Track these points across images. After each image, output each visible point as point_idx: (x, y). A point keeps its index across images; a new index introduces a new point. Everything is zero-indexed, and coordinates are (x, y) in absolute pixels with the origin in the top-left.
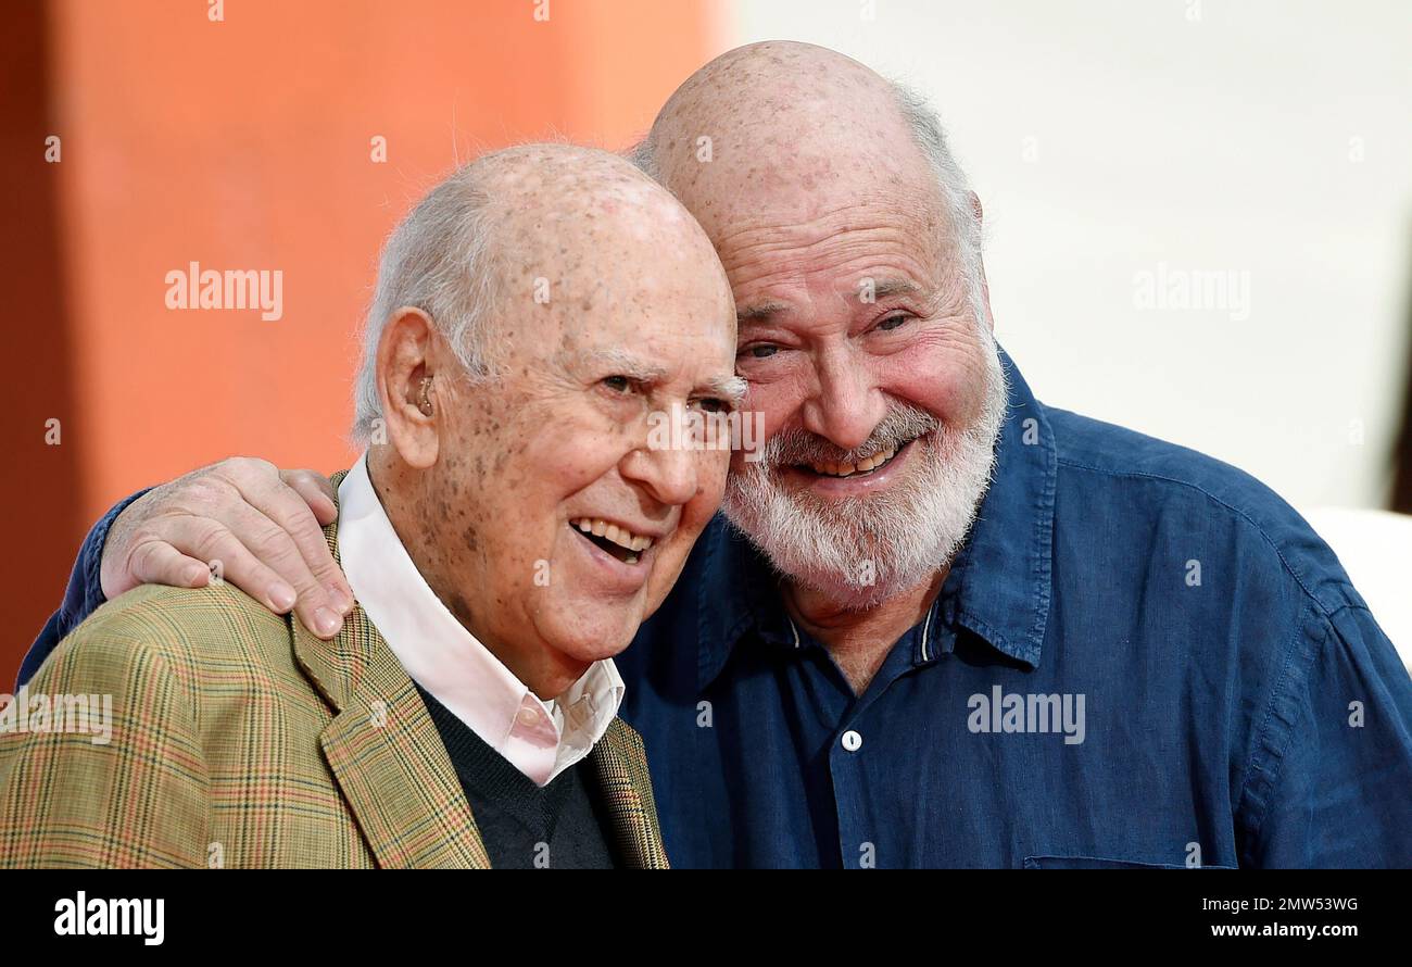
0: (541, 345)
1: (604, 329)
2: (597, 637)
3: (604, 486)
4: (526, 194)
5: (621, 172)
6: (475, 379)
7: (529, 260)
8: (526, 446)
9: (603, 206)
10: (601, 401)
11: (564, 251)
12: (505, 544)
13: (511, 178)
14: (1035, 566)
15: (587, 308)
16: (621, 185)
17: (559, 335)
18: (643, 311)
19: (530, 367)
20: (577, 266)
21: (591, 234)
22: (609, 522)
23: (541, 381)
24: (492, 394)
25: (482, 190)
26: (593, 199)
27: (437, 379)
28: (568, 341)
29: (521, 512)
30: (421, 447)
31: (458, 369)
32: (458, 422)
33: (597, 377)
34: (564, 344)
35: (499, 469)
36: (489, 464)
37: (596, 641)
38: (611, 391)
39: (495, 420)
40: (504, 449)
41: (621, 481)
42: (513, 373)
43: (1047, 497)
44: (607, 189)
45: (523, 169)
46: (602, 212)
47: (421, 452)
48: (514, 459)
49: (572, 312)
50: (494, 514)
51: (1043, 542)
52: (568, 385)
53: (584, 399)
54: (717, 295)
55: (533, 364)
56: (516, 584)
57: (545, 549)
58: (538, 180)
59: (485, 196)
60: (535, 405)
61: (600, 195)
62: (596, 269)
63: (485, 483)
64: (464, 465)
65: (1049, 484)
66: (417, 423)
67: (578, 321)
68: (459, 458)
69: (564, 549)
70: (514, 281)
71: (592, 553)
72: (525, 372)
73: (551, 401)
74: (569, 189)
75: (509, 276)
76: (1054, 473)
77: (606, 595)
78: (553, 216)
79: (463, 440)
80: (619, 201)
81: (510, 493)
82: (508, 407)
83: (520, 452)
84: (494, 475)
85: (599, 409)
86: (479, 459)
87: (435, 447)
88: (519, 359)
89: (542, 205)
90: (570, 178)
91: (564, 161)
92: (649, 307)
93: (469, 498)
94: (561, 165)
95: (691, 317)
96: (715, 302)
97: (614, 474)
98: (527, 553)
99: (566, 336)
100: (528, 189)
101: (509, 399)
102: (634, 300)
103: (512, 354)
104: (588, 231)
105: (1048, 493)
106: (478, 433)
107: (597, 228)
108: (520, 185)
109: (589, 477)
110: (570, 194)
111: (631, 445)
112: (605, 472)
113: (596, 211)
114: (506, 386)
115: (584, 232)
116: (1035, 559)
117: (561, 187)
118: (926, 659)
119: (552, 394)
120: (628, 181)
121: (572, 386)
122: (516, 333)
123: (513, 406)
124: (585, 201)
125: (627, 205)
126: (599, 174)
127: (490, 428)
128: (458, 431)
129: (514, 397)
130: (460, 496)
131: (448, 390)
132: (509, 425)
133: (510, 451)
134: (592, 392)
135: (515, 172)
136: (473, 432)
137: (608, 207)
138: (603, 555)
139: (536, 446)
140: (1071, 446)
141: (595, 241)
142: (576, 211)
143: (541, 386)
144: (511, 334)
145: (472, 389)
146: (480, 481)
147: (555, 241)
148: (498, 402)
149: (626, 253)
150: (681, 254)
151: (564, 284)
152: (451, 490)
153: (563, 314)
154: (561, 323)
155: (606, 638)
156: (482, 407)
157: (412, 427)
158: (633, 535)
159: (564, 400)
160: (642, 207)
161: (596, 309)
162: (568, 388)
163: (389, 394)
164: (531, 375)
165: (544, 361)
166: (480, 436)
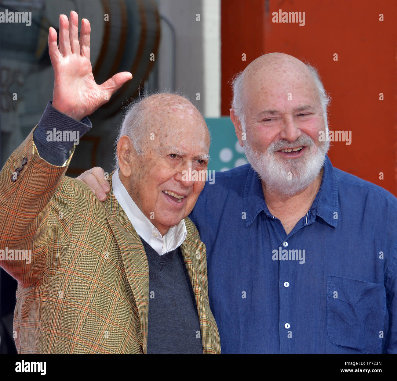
0: (155, 145)
1: (171, 142)
2: (169, 220)
3: (170, 182)
4: (155, 107)
5: (180, 101)
6: (139, 154)
7: (153, 124)
8: (149, 172)
9: (173, 110)
10: (169, 160)
11: (161, 121)
12: (145, 197)
13: (152, 102)
14: (334, 204)
15: (166, 136)
16: (179, 105)
17: (159, 143)
18: (181, 137)
19: (151, 151)
20: (164, 125)
21: (168, 117)
22: (172, 191)
23: (154, 155)
24: (142, 158)
25: (145, 106)
26: (170, 108)
27: (131, 154)
28: (161, 145)
29: (148, 188)
30: (127, 171)
31: (135, 151)
32: (135, 165)
33: (168, 154)
34: (160, 145)
35: (143, 177)
36: (141, 176)
37: (169, 221)
38: (171, 158)
39: (143, 165)
40: (145, 172)
41: (175, 181)
42: (147, 153)
43: (336, 188)
44: (175, 105)
45: (156, 100)
46: (172, 111)
47: (127, 173)
48: (146, 175)
49: (163, 137)
50: (142, 189)
51: (336, 198)
52: (160, 156)
53: (164, 160)
54: (202, 133)
55: (152, 150)
56: (148, 207)
57: (155, 198)
58: (158, 103)
59: (145, 107)
60: (152, 161)
61: (172, 107)
62: (169, 127)
63: (140, 181)
64: (136, 176)
65: (336, 185)
66: (126, 165)
67: (164, 139)
68: (135, 174)
69: (161, 198)
70: (149, 129)
71: (168, 199)
72: (150, 152)
73: (156, 160)
74: (165, 105)
75: (148, 127)
76: (337, 182)
77: (171, 210)
78: (160, 112)
79: (136, 170)
80: (177, 108)
81: (145, 184)
82: (146, 161)
83: (148, 173)
84: (142, 179)
85: (168, 163)
86: (139, 175)
87: (130, 171)
88: (149, 149)
89: (158, 109)
90: (166, 102)
91: (166, 98)
92: (183, 136)
93: (137, 185)
94: (165, 99)
95: (194, 139)
96: (201, 135)
97: (173, 179)
98: (150, 199)
99: (161, 143)
100: (155, 105)
101: (146, 159)
102: (179, 134)
103: (148, 148)
104: (168, 116)
105: (336, 187)
106: (139, 168)
107: (170, 115)
108: (154, 104)
109: (165, 180)
110: (165, 107)
111: (177, 171)
112: (170, 179)
113: (171, 111)
114: (146, 156)
115: (167, 116)
116: (334, 202)
117: (163, 105)
118: (307, 224)
119: (156, 158)
120: (181, 103)
121: (162, 156)
122: (149, 142)
123: (147, 161)
124: (168, 108)
125: (179, 109)
126: (174, 101)
127: (142, 167)
128: (135, 167)
129: (147, 159)
130: (135, 184)
131: (133, 157)
132: (146, 166)
133: (146, 173)
134: (166, 158)
135: (153, 101)
136: (138, 168)
137: (174, 110)
138: (170, 200)
139: (152, 172)
140: (341, 177)
141: (169, 119)
142: (166, 111)
143: (154, 156)
144: (148, 143)
145: (138, 157)
146: (139, 180)
147: (160, 119)
148: (144, 160)
149: (177, 122)
150: (192, 123)
151: (161, 130)
152: (133, 182)
153: (160, 137)
154: (160, 140)
155: (172, 220)
156: (140, 161)
157: (125, 166)
158: (178, 195)
159: (159, 160)
160: (183, 110)
161: (168, 136)
162: (160, 157)
163: (120, 157)
164: (152, 153)
165: (155, 149)
166: (140, 169)
